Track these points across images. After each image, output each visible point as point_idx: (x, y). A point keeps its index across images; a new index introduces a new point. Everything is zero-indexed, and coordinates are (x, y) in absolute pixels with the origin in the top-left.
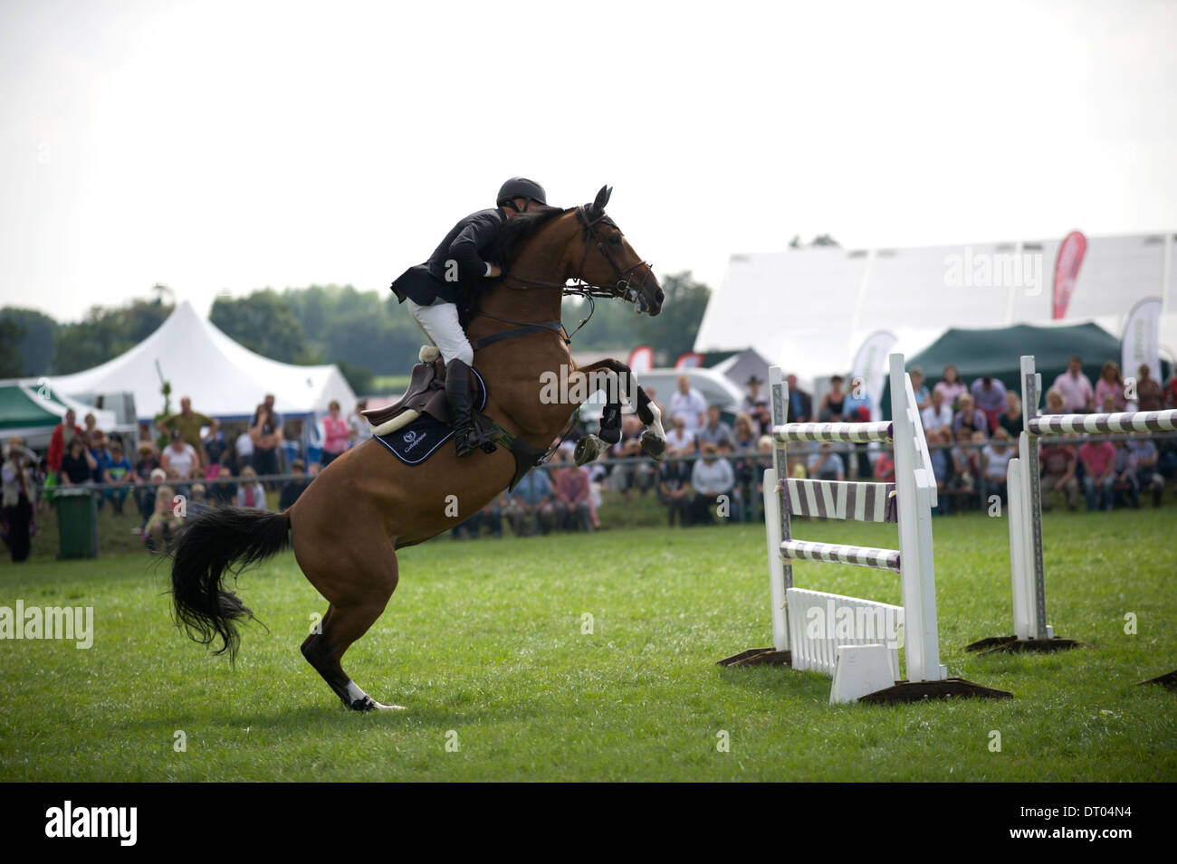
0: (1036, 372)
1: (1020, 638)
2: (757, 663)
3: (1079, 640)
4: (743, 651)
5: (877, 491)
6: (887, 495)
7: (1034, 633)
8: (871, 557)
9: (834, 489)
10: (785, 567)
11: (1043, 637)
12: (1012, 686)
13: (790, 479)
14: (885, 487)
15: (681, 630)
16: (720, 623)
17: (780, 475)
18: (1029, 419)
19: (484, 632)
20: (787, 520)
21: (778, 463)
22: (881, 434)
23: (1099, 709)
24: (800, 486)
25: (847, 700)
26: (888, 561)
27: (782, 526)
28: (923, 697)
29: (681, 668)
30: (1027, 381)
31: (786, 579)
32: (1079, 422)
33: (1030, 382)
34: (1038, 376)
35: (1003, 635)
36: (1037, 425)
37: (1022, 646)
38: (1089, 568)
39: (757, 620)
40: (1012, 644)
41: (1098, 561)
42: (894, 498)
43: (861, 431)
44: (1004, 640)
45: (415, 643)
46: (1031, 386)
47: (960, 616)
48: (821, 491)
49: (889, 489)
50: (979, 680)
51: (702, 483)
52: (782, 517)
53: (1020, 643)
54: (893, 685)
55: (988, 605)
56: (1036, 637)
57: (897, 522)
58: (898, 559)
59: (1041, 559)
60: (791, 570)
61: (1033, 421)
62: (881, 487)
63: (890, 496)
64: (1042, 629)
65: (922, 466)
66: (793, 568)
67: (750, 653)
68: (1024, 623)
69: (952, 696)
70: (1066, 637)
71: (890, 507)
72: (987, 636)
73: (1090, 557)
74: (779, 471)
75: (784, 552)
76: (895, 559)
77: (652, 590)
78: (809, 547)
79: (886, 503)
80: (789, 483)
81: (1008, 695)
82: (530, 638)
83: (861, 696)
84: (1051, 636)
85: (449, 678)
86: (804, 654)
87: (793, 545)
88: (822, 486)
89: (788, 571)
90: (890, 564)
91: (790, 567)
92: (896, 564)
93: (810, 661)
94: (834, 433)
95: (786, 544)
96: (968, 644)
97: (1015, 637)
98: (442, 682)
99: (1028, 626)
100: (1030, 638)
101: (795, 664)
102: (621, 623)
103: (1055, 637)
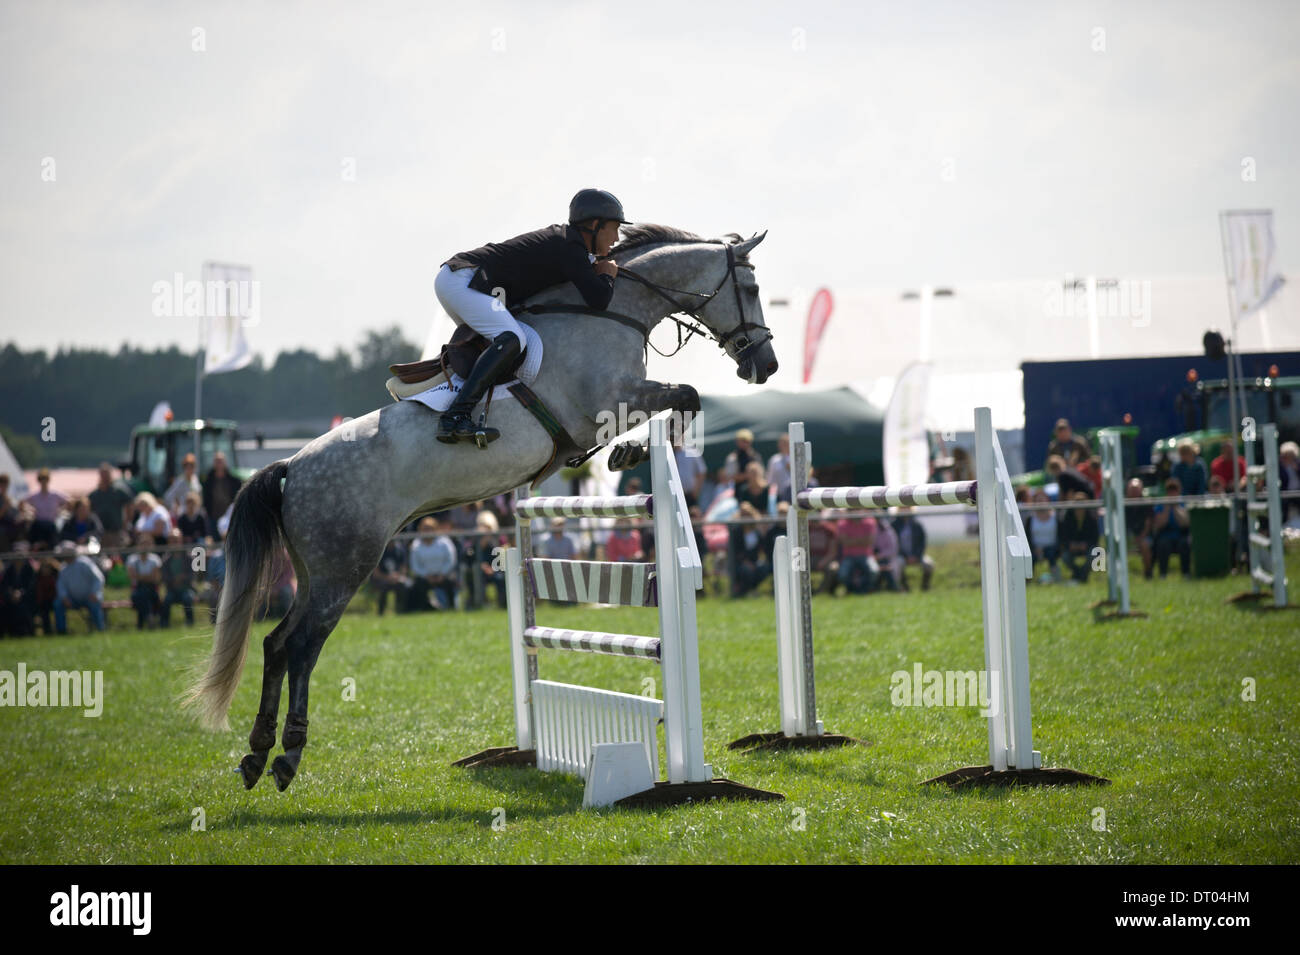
0: (806, 440)
1: (789, 734)
2: (498, 763)
3: (850, 735)
4: (480, 751)
5: (635, 572)
6: (646, 576)
7: (802, 729)
8: (627, 645)
9: (586, 569)
10: (529, 657)
11: (812, 733)
12: (783, 788)
13: (535, 559)
14: (643, 568)
15: (408, 728)
16: (451, 721)
17: (524, 555)
18: (798, 492)
19: (186, 731)
20: (531, 605)
21: (522, 542)
22: (639, 509)
23: (880, 811)
24: (547, 567)
25: (604, 803)
26: (646, 650)
27: (526, 611)
28: (686, 800)
29: (413, 770)
30: (796, 451)
31: (529, 670)
32: (854, 495)
33: (799, 450)
34: (808, 445)
35: (766, 731)
36: (807, 500)
37: (790, 743)
38: (853, 658)
39: (493, 717)
40: (778, 742)
41: (861, 650)
42: (654, 580)
43: (616, 505)
44: (768, 737)
45: (109, 744)
46: (799, 455)
47: (718, 711)
48: (571, 572)
49: (647, 570)
50: (747, 781)
51: (422, 564)
52: (526, 601)
53: (788, 740)
54: (653, 786)
55: (747, 699)
56: (805, 734)
57: (657, 606)
58: (659, 647)
59: (811, 647)
60: (535, 660)
61: (803, 495)
62: (639, 566)
63: (650, 577)
64: (812, 723)
65: (686, 544)
66: (538, 658)
67: (490, 752)
68: (792, 717)
69: (719, 799)
70: (837, 733)
71: (650, 590)
72: (750, 733)
73: (852, 645)
74: (523, 551)
75: (529, 641)
76: (654, 647)
77: (371, 684)
78: (557, 634)
79: (645, 587)
80: (534, 564)
81: (779, 797)
82: (240, 739)
83: (618, 799)
84: (822, 731)
85: (152, 783)
86: (550, 754)
87: (539, 632)
88: (572, 566)
89: (532, 662)
90: (649, 652)
91: (535, 657)
92: (657, 652)
93: (558, 762)
94: (586, 508)
95: (530, 632)
96: (729, 741)
97: (781, 734)
98: (144, 787)
99: (796, 721)
100: (798, 734)
101: (540, 765)
102: (339, 721)
103: (826, 733)
